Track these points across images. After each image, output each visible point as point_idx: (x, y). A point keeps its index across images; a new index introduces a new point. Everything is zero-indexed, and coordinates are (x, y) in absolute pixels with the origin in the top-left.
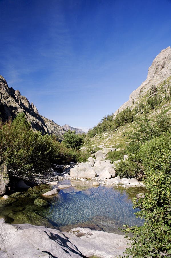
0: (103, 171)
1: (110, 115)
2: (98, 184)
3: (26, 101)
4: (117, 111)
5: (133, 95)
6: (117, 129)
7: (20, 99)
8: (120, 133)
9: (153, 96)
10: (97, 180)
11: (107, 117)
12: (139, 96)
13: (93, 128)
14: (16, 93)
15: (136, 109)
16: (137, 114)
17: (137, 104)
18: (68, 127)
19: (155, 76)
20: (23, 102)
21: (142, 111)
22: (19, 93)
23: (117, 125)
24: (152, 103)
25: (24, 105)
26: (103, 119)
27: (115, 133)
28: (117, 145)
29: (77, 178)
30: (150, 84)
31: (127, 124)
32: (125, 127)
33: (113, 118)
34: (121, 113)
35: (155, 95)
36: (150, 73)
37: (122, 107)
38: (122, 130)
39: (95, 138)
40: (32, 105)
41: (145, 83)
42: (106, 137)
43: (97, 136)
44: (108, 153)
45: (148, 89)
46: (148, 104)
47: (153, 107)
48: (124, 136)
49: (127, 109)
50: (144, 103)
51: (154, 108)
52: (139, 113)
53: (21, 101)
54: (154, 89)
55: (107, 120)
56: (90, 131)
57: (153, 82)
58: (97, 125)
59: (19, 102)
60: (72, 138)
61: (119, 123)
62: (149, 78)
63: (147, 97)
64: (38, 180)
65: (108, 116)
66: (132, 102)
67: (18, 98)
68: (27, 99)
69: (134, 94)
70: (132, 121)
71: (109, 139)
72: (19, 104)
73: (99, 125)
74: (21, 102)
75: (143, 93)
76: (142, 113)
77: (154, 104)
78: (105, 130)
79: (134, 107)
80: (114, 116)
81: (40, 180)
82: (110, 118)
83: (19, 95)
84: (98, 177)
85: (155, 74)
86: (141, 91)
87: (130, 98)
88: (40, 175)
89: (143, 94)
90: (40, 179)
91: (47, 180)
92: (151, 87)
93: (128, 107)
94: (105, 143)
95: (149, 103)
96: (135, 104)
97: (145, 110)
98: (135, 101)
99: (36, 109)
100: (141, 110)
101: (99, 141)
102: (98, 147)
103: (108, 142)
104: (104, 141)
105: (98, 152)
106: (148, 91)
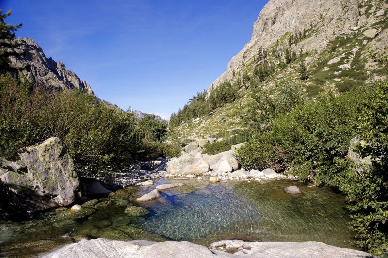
0: (219, 163)
1: (200, 93)
2: (218, 180)
3: (74, 78)
4: (211, 86)
5: (232, 63)
6: (212, 112)
7: (65, 76)
8: (218, 117)
9: (262, 62)
10: (212, 175)
11: (196, 95)
12: (241, 64)
13: (176, 113)
14: (58, 66)
15: (239, 82)
16: (241, 90)
17: (240, 75)
18: (139, 114)
19: (263, 35)
20: (69, 80)
21: (247, 85)
22: (63, 66)
23: (213, 106)
24: (262, 73)
25: (72, 84)
26: (192, 98)
27: (210, 118)
28: (215, 134)
29: (180, 175)
30: (256, 46)
31: (226, 104)
32: (224, 109)
33: (206, 97)
34: (217, 89)
35: (265, 61)
36: (256, 30)
37: (217, 80)
38: (220, 112)
39: (181, 127)
40: (84, 84)
41: (249, 45)
42: (197, 124)
43: (184, 125)
44: (204, 146)
45: (255, 52)
46: (256, 74)
47: (263, 78)
48: (225, 121)
49: (226, 83)
50: (249, 74)
51: (264, 81)
52: (244, 88)
53: (66, 77)
54: (263, 53)
55: (198, 100)
56: (173, 117)
57: (260, 43)
58: (182, 108)
59: (64, 79)
60: (151, 125)
61: (215, 104)
62: (255, 37)
63: (253, 65)
64: (121, 181)
65: (198, 95)
66: (232, 72)
67: (62, 74)
68: (76, 75)
69: (234, 61)
70: (234, 100)
71: (203, 127)
72: (65, 82)
73: (186, 107)
74: (67, 79)
75: (247, 59)
76: (247, 88)
77: (264, 74)
78: (195, 115)
79: (235, 80)
80: (207, 93)
81: (124, 181)
82: (201, 97)
83: (64, 69)
84: (213, 171)
85: (263, 31)
86: (245, 57)
87: (229, 66)
88: (121, 174)
89: (248, 61)
90: (124, 179)
91: (135, 180)
92: (259, 50)
93: (226, 80)
94: (197, 133)
95: (256, 72)
96: (237, 76)
97: (252, 84)
98: (237, 70)
99: (90, 89)
100: (245, 84)
101: (188, 130)
102: (188, 138)
103: (201, 131)
104: (196, 130)
105: (189, 145)
106: (254, 57)
